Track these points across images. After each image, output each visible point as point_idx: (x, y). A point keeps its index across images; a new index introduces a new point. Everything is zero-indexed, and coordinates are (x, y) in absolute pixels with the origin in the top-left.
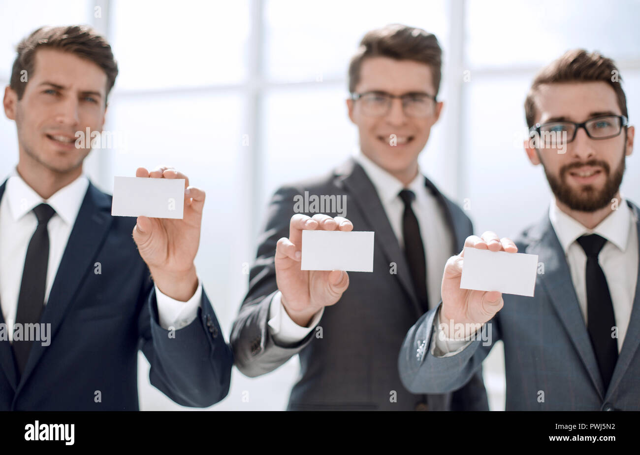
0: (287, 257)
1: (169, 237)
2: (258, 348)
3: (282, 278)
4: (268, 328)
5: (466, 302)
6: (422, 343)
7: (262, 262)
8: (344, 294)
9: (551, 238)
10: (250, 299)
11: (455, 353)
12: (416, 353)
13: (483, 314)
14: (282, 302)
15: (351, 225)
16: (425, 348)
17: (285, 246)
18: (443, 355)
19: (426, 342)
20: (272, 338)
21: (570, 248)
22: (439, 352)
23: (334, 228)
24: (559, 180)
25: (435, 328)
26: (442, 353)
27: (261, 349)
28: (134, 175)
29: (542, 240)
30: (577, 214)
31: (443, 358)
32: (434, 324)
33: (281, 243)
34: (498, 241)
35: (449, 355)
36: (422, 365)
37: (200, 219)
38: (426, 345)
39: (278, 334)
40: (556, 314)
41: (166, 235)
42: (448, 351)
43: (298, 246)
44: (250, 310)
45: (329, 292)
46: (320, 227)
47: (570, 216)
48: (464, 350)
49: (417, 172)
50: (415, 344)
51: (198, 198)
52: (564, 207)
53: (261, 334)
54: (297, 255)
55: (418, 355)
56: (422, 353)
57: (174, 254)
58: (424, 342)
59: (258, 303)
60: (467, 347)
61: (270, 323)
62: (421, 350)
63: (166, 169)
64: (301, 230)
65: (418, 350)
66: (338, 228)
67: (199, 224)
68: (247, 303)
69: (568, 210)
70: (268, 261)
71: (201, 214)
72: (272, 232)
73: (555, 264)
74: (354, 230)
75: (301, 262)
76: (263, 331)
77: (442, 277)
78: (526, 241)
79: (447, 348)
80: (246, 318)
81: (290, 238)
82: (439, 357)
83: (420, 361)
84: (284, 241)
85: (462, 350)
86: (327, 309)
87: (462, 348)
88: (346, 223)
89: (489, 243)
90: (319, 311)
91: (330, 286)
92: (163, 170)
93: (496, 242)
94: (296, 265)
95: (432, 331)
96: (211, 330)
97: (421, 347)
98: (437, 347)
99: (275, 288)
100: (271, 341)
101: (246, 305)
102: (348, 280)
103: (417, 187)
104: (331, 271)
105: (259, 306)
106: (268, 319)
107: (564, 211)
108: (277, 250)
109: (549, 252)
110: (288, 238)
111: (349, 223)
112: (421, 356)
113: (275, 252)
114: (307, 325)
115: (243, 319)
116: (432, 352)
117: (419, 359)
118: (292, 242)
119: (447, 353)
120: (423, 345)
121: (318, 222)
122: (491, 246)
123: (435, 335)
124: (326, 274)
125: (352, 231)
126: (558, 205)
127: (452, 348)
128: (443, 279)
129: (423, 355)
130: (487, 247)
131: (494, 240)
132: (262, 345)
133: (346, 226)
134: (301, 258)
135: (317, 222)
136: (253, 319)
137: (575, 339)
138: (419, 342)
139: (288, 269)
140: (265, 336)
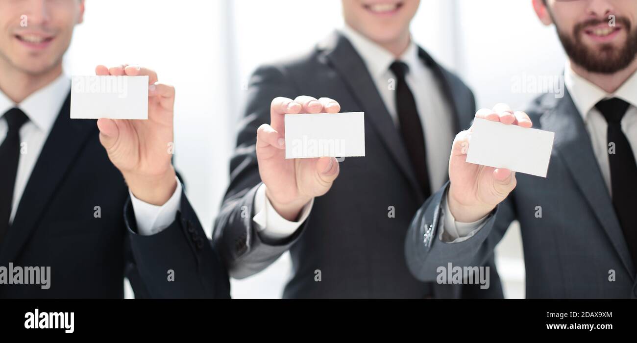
0: (270, 145)
1: (140, 138)
2: (244, 247)
3: (265, 169)
4: (253, 224)
5: (476, 183)
6: (429, 227)
7: (242, 151)
8: (335, 182)
9: (568, 105)
10: (232, 192)
11: (465, 238)
12: (423, 238)
13: (494, 195)
14: (266, 195)
15: (337, 106)
16: (432, 233)
17: (267, 133)
18: (452, 241)
19: (433, 226)
20: (258, 235)
21: (588, 114)
22: (448, 237)
23: (320, 110)
24: (573, 40)
25: (443, 211)
26: (451, 238)
27: (246, 247)
28: (94, 73)
29: (557, 107)
30: (594, 76)
31: (451, 244)
32: (441, 207)
33: (262, 130)
34: (512, 113)
35: (460, 240)
36: (430, 251)
37: (172, 116)
38: (433, 230)
39: (264, 230)
40: (577, 188)
41: (136, 136)
42: (458, 235)
43: (281, 132)
44: (232, 205)
45: (318, 181)
46: (304, 110)
47: (588, 79)
48: (475, 234)
49: (409, 41)
50: (422, 228)
51: (167, 95)
52: (580, 69)
53: (246, 232)
54: (281, 144)
55: (425, 241)
56: (430, 238)
57: (146, 156)
58: (431, 226)
59: (242, 197)
60: (479, 231)
61: (255, 219)
62: (428, 235)
63: (128, 65)
64: (282, 115)
65: (425, 235)
66: (324, 110)
67: (172, 122)
68: (227, 198)
69: (585, 72)
70: (249, 150)
71: (172, 111)
72: (252, 117)
73: (572, 133)
74: (341, 111)
75: (284, 150)
76: (248, 228)
77: (450, 155)
78: (539, 110)
79: (456, 232)
80: (228, 214)
81: (271, 124)
82: (447, 243)
83: (427, 246)
84: (264, 128)
85: (473, 234)
86: (317, 199)
87: (473, 233)
88: (332, 104)
89: (502, 114)
90: (308, 203)
91: (319, 174)
92: (124, 67)
93: (509, 114)
94: (280, 153)
95: (440, 214)
96: (191, 231)
97: (428, 232)
98: (445, 231)
99: (258, 180)
100: (258, 239)
101: (227, 200)
102: (338, 167)
103: (410, 58)
104: (319, 158)
105: (241, 201)
106: (253, 214)
107: (580, 75)
108: (258, 138)
109: (565, 121)
110: (270, 125)
111: (335, 104)
112: (428, 241)
113: (256, 140)
114: (296, 219)
115: (225, 216)
116: (440, 237)
117: (426, 245)
118: (273, 128)
119: (457, 238)
120: (430, 229)
121: (302, 106)
122: (503, 118)
123: (443, 218)
124: (314, 161)
125: (339, 112)
126: (573, 69)
127: (462, 232)
128: (451, 156)
129: (431, 240)
130: (499, 120)
131: (506, 111)
132: (248, 243)
133: (333, 107)
134: (284, 145)
135: (299, 105)
136: (236, 214)
137: (599, 214)
138: (426, 226)
139: (272, 158)
140: (250, 233)
